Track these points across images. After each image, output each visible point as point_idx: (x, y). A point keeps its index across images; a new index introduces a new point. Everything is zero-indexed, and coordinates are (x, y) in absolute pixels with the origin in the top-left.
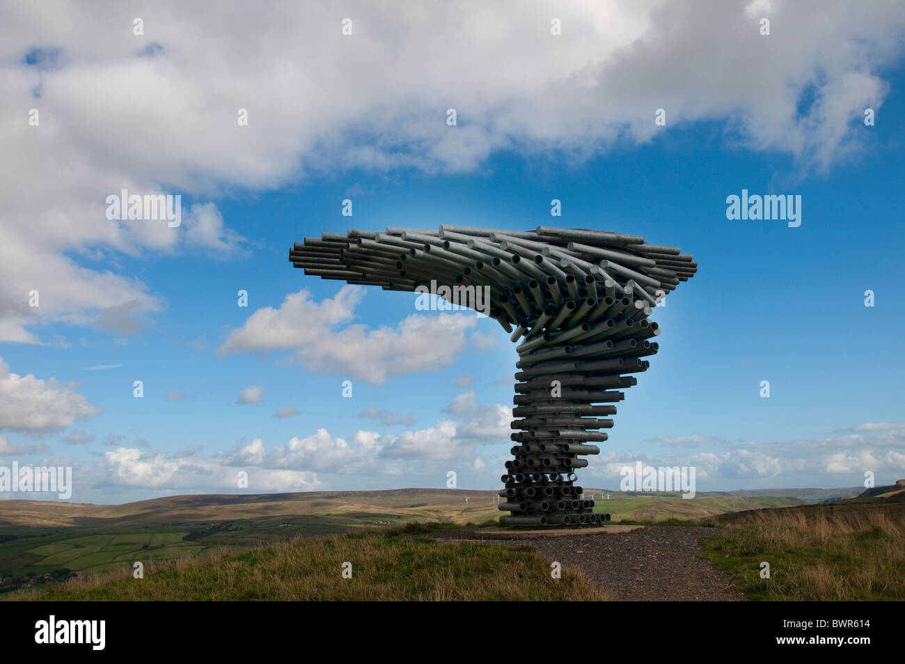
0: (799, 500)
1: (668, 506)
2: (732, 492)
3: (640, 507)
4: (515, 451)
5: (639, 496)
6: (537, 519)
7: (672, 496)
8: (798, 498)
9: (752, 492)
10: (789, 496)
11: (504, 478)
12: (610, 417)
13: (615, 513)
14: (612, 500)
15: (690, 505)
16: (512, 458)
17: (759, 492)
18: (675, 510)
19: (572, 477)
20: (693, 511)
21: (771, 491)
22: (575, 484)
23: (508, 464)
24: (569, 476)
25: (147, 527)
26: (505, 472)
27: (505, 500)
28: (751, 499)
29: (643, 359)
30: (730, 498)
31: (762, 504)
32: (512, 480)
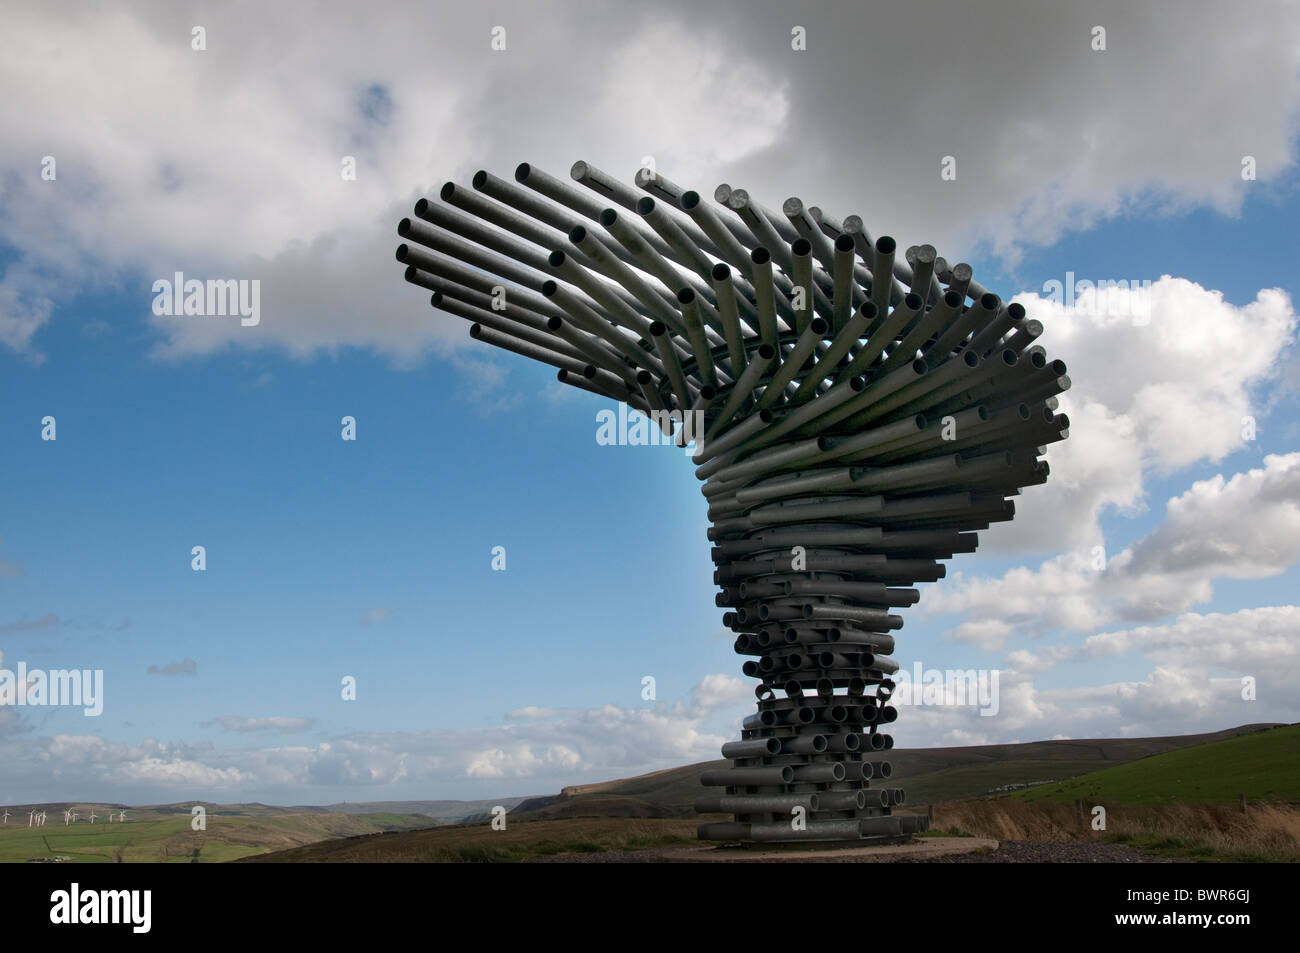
0: (429, 818)
1: (225, 830)
2: (331, 806)
3: (177, 832)
5: (177, 815)
7: (234, 813)
8: (428, 815)
9: (361, 806)
10: (415, 812)
13: (132, 845)
14: (128, 822)
15: (263, 829)
17: (371, 806)
18: (237, 836)
20: (267, 839)
21: (391, 805)
28: (358, 818)
30: (327, 815)
31: (375, 825)
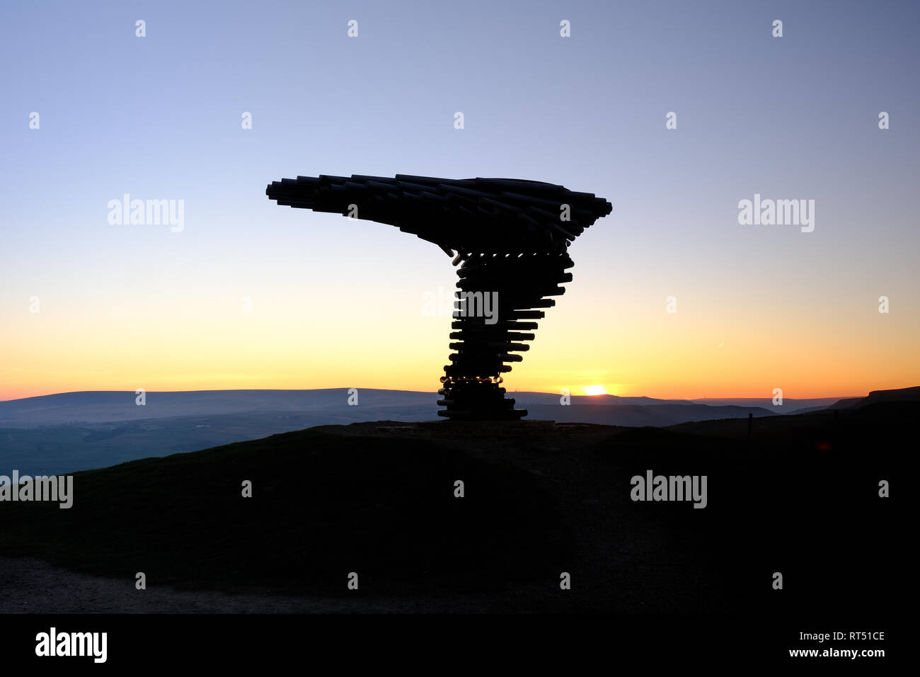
4: (452, 357)
11: (442, 379)
12: (532, 331)
16: (450, 363)
19: (498, 380)
22: (501, 386)
23: (446, 368)
24: (496, 378)
26: (444, 374)
27: (443, 397)
29: (560, 285)
32: (449, 381)
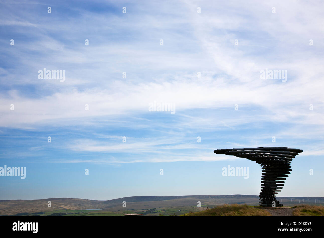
6: (266, 205)
25: (119, 211)
27: (261, 203)
